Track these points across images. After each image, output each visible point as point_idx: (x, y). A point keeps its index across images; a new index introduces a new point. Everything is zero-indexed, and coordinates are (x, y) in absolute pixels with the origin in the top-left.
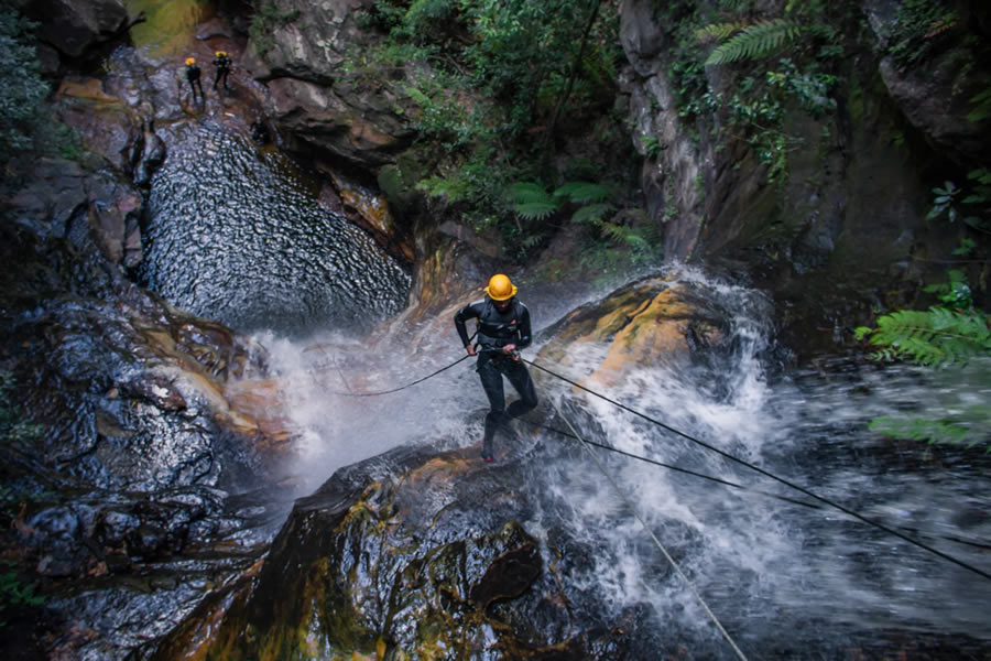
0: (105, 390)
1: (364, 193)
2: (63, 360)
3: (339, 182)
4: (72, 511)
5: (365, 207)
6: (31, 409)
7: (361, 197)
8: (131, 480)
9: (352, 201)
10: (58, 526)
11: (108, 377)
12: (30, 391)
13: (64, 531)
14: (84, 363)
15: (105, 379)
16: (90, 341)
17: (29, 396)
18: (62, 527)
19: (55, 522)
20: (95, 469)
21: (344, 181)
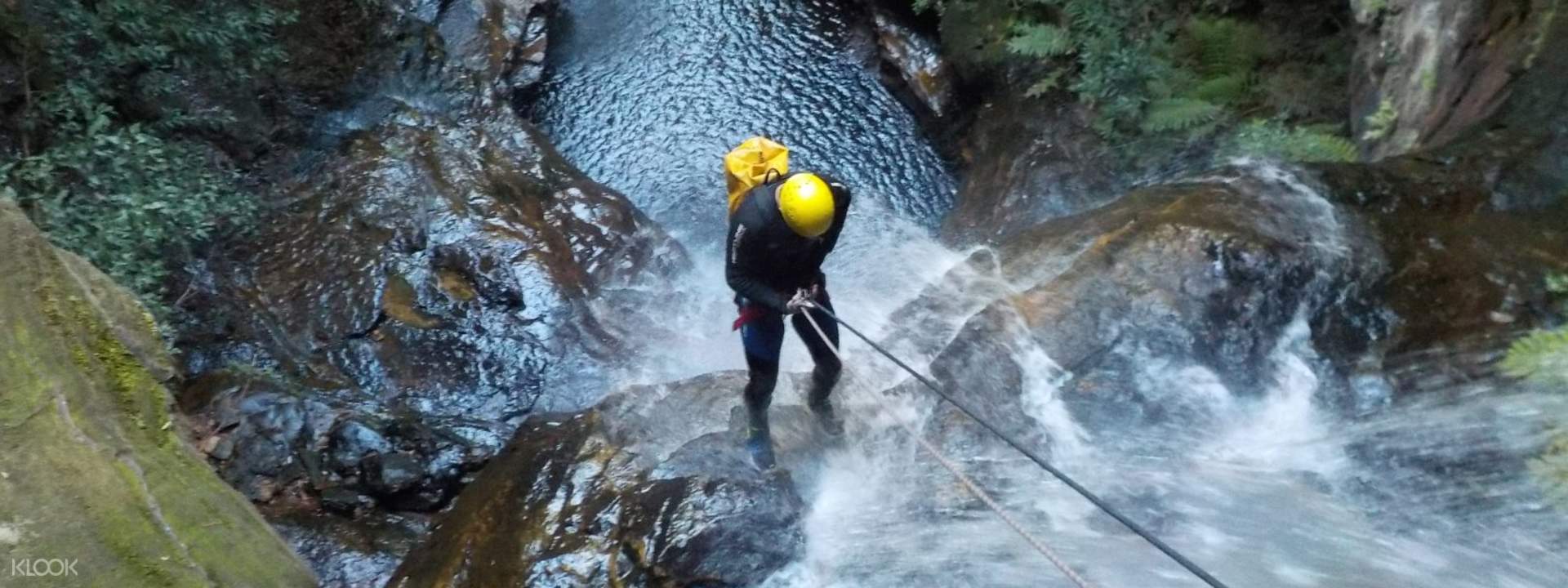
0: (411, 250)
1: (916, 43)
2: (365, 191)
3: (880, 22)
4: (300, 406)
5: (913, 68)
6: (299, 252)
7: (911, 51)
8: (411, 393)
9: (896, 55)
10: (273, 421)
11: (422, 231)
12: (304, 226)
13: (280, 431)
14: (395, 202)
15: (416, 232)
16: (411, 173)
17: (301, 233)
18: (278, 423)
19: (271, 416)
20: (364, 362)
21: (888, 20)
